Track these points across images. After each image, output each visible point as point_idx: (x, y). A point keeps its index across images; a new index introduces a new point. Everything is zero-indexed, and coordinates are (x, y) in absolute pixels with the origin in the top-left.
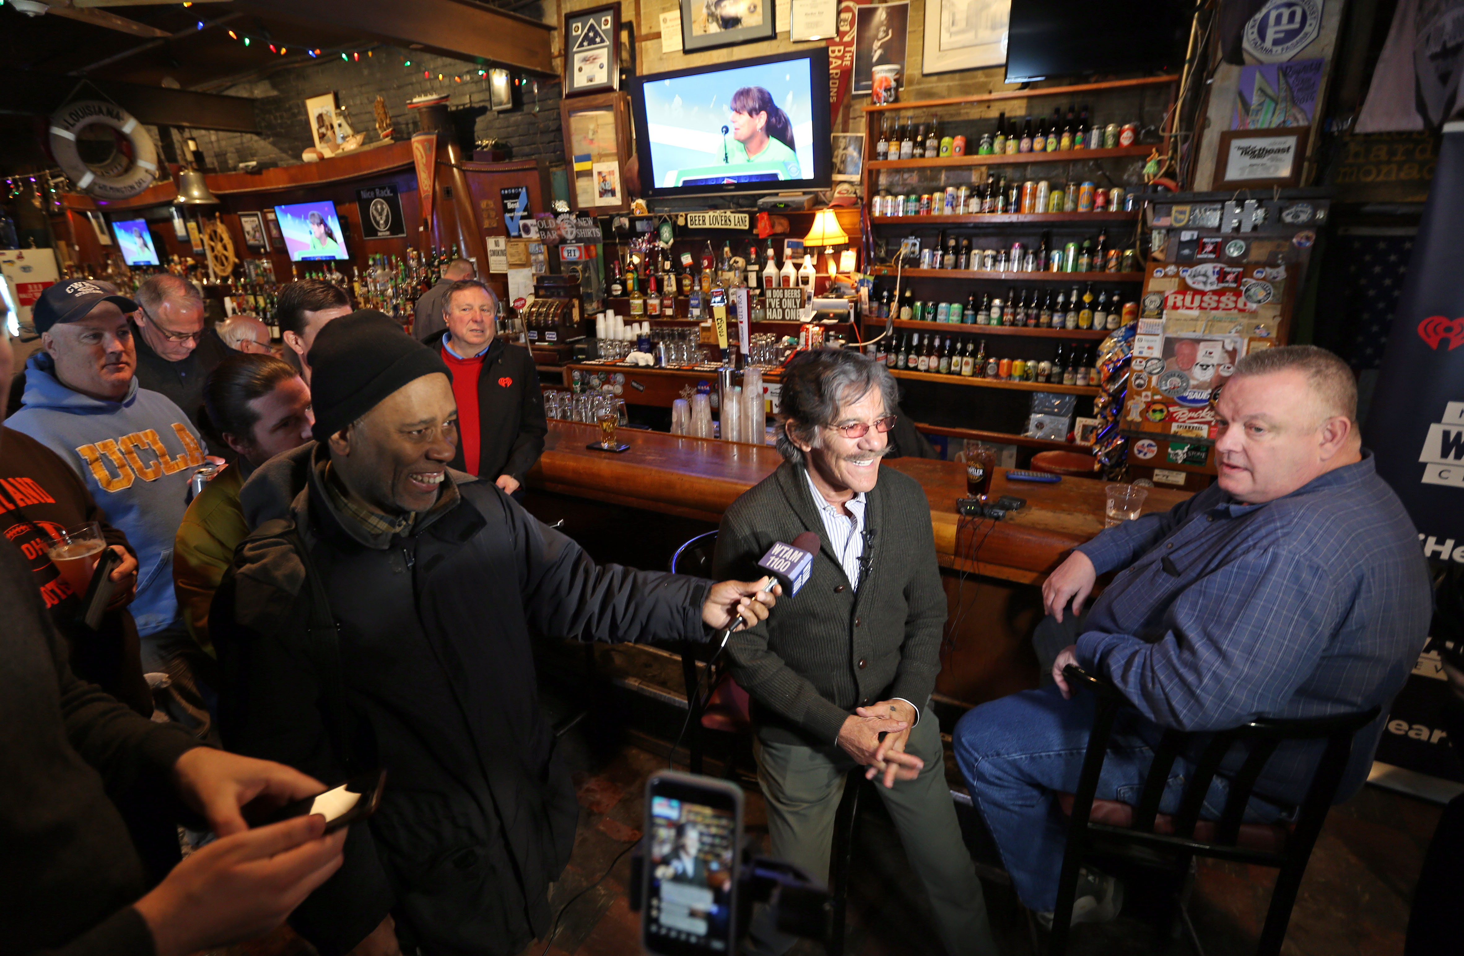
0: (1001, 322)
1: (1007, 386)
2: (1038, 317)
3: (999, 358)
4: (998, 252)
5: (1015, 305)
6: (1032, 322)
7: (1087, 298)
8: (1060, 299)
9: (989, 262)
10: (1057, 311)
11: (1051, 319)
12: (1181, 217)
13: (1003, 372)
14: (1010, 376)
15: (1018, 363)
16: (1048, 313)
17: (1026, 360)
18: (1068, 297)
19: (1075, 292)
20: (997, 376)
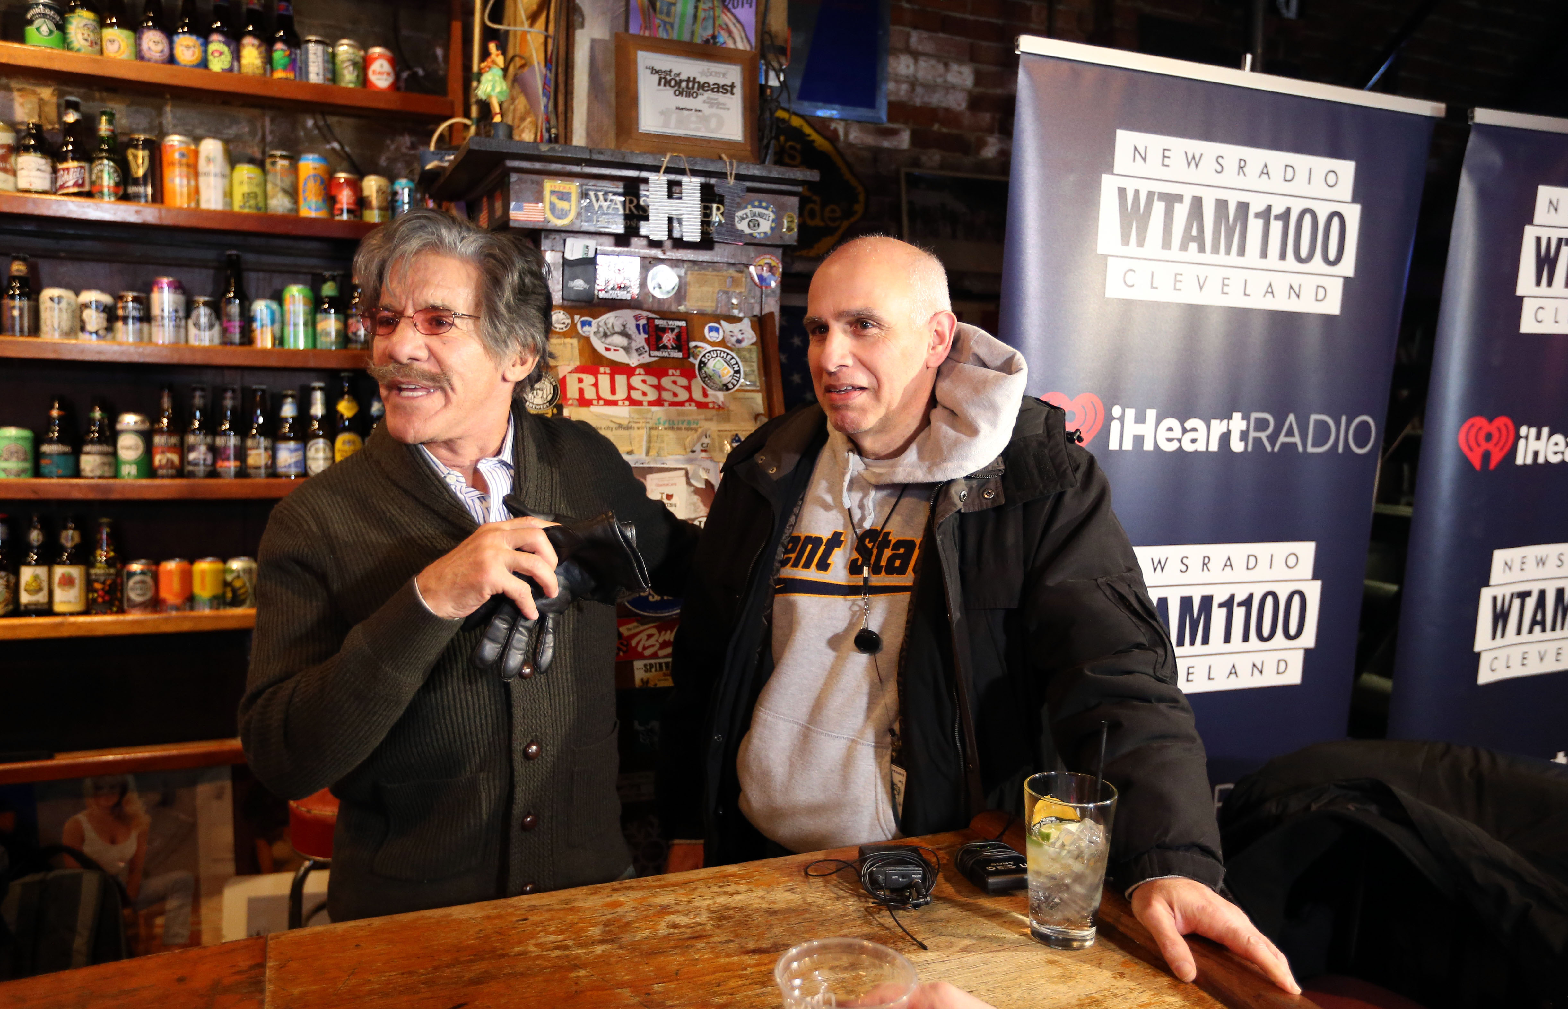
0: (148, 468)
1: (186, 626)
2: (241, 454)
3: (156, 558)
4: (119, 298)
5: (179, 427)
6: (231, 465)
7: (346, 408)
8: (288, 410)
9: (94, 319)
10: (286, 439)
11: (274, 457)
12: (561, 205)
13: (170, 592)
14: (190, 600)
15: (205, 566)
16: (263, 442)
17: (224, 558)
18: (304, 405)
19: (318, 396)
20: (155, 604)
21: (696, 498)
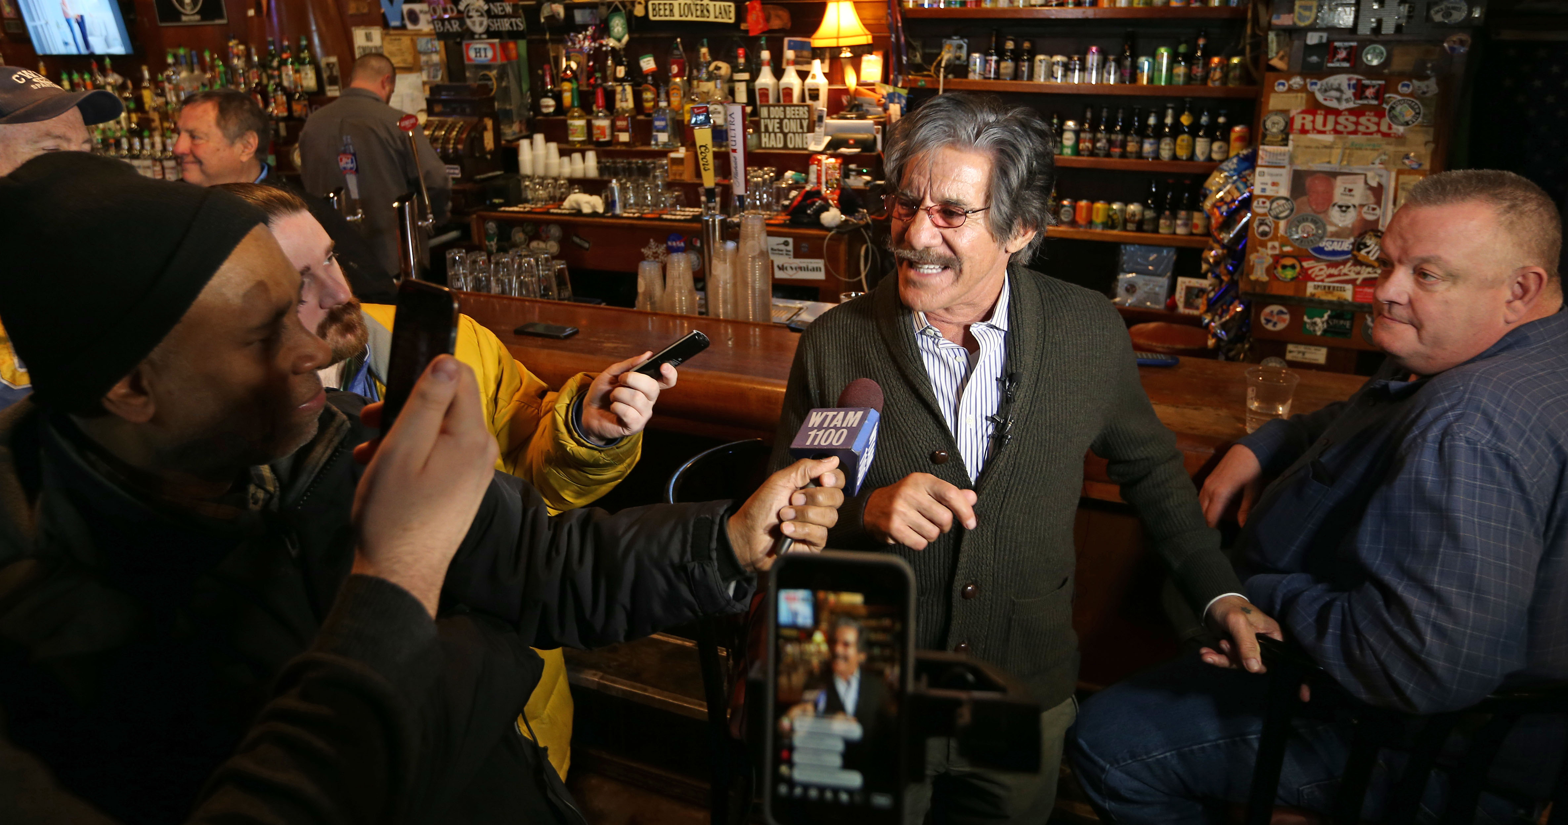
0: (1077, 151)
1: (1086, 237)
2: (1124, 145)
3: (1076, 199)
4: (1070, 58)
5: (1094, 129)
6: (1117, 151)
7: (1185, 120)
8: (1152, 121)
9: (1059, 71)
10: (1148, 137)
11: (1141, 147)
12: (1307, 13)
13: (1081, 218)
14: (1090, 223)
15: (1100, 205)
16: (1137, 139)
17: (1110, 202)
18: (1161, 118)
19: (1170, 112)
20: (1073, 223)
21: (1369, 192)
